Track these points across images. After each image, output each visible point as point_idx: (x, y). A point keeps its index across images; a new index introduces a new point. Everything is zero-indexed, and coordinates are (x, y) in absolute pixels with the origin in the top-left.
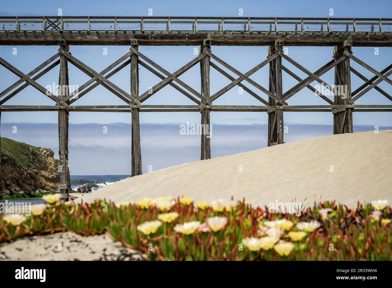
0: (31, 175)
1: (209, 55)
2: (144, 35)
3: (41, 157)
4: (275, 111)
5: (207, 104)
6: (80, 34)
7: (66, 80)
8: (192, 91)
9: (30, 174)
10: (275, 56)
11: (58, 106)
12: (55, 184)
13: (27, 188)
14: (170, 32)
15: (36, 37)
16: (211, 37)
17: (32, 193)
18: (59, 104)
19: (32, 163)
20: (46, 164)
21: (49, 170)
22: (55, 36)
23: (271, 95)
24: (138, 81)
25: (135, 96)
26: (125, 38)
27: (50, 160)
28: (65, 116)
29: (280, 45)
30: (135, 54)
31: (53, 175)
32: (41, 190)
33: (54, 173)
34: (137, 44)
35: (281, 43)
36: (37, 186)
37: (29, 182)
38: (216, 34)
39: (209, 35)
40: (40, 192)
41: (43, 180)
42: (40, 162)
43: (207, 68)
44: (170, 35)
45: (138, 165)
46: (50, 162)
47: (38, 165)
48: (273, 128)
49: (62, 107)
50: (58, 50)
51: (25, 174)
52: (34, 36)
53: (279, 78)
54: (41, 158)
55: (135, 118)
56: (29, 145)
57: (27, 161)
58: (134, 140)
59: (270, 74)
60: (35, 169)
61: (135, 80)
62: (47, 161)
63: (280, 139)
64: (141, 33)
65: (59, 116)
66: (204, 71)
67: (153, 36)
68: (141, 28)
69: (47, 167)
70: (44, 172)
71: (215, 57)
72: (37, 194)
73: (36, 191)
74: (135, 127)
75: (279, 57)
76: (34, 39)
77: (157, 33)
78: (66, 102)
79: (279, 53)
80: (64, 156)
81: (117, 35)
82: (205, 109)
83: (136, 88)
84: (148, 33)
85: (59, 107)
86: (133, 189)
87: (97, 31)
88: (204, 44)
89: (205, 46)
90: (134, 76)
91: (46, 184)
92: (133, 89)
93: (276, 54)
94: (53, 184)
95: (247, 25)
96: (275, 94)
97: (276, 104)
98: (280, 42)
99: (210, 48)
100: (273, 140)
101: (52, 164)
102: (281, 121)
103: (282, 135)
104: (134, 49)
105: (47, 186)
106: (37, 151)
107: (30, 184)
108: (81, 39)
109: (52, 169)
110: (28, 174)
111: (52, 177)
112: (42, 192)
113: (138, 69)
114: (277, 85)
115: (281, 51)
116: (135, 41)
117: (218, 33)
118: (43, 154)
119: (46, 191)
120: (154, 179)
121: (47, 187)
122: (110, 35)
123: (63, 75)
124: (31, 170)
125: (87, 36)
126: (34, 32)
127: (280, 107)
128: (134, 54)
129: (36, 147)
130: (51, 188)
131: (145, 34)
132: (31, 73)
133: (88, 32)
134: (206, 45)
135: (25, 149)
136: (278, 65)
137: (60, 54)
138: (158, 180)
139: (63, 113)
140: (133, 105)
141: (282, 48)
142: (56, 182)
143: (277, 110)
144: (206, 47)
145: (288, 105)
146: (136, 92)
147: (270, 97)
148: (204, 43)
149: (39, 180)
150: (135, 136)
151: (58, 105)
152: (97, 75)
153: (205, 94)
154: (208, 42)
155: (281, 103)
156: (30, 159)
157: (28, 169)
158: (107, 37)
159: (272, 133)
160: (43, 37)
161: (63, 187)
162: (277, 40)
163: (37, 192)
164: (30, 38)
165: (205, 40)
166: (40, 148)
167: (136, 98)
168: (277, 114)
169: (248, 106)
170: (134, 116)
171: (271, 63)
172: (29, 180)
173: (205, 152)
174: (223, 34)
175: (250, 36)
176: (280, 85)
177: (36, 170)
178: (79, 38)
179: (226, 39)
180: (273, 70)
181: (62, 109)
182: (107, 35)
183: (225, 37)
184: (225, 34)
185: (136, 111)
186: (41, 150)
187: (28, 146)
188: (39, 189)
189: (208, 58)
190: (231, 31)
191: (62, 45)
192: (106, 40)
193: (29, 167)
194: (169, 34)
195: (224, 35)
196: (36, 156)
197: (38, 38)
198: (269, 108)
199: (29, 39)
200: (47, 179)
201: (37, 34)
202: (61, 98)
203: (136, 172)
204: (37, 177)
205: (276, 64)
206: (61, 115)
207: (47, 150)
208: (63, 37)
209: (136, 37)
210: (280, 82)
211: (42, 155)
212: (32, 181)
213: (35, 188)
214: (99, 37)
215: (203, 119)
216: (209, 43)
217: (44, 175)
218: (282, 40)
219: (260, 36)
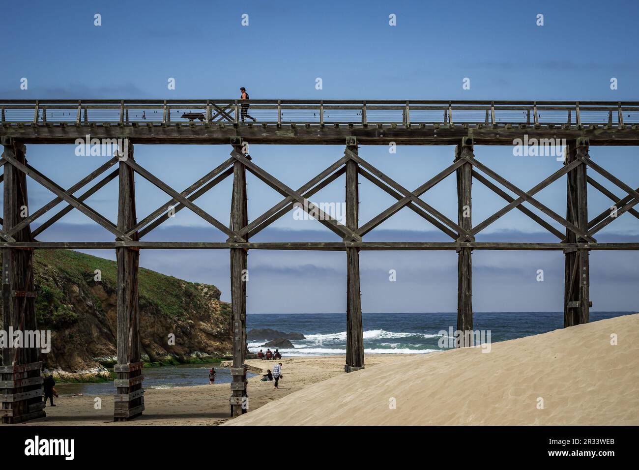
0: (183, 329)
1: (470, 161)
2: (366, 130)
3: (199, 300)
4: (576, 252)
5: (467, 241)
6: (265, 128)
7: (243, 201)
8: (444, 219)
9: (182, 327)
10: (576, 164)
11: (230, 244)
12: (222, 343)
13: (177, 351)
14: (408, 126)
15: (195, 133)
16: (474, 133)
17: (185, 358)
18: (231, 239)
19: (185, 310)
20: (207, 310)
21: (212, 321)
22: (225, 132)
23: (570, 226)
24: (358, 203)
25: (352, 227)
26: (338, 135)
27: (213, 304)
28: (241, 259)
29: (584, 145)
30: (353, 161)
31: (218, 329)
32: (199, 353)
33: (221, 326)
34: (355, 144)
35: (587, 144)
36: (193, 347)
37: (181, 340)
38: (481, 128)
39: (471, 130)
40: (198, 356)
41: (203, 337)
42: (198, 307)
43: (467, 183)
44: (409, 130)
45: (356, 338)
46: (214, 308)
47: (195, 312)
48: (573, 277)
49: (237, 245)
50: (231, 154)
51: (174, 327)
52: (193, 131)
53: (582, 198)
54: (200, 302)
55: (353, 264)
56: (180, 280)
57: (177, 306)
58: (351, 297)
59: (568, 190)
60: (190, 319)
61: (352, 201)
62: (210, 305)
63: (584, 296)
64: (362, 127)
65: (232, 258)
66: (462, 186)
67: (382, 131)
68: (363, 118)
69: (209, 316)
70: (205, 324)
71: (480, 166)
72: (193, 360)
73: (191, 355)
74: (352, 276)
75: (582, 166)
76: (192, 136)
77: (388, 127)
78: (243, 237)
79: (583, 158)
80: (239, 322)
81: (324, 130)
82: (464, 248)
83: (354, 214)
84: (374, 127)
85: (232, 245)
86: (349, 397)
87: (293, 124)
88: (463, 144)
89: (465, 147)
90: (352, 195)
91: (207, 344)
92: (349, 216)
93: (578, 160)
94: (218, 343)
95: (532, 112)
96: (576, 224)
97: (577, 240)
98: (584, 142)
99: (472, 150)
100: (573, 298)
101: (217, 311)
102: (585, 268)
103: (586, 290)
104: (351, 152)
105: (210, 346)
106: (192, 290)
107: (182, 343)
108: (267, 136)
109: (217, 318)
110: (179, 327)
111: (218, 332)
112: (201, 356)
113: (357, 184)
114: (579, 209)
115: (585, 155)
116: (353, 140)
117: (485, 127)
118: (203, 294)
119: (207, 355)
120: (384, 381)
121: (209, 349)
122: (313, 130)
123: (239, 193)
124: (183, 322)
125: (277, 132)
126: (192, 125)
127: (584, 246)
128: (351, 160)
129: (191, 283)
130: (216, 349)
131: (369, 128)
132: (188, 191)
133: (278, 125)
134: (467, 145)
135: (173, 287)
136: (580, 179)
137: (234, 160)
138: (388, 384)
139: (238, 255)
140: (350, 242)
141: (587, 151)
142: (223, 340)
143: (579, 249)
144: (466, 149)
145: (597, 243)
146: (354, 222)
147: (569, 229)
148: (463, 142)
149: (196, 336)
150: (353, 291)
151: (229, 242)
152: (293, 194)
153: (464, 224)
154: (469, 142)
155: (586, 239)
156: (181, 302)
157: (179, 320)
158: (308, 133)
159: (571, 286)
160: (207, 132)
161: (238, 371)
162: (579, 138)
163: (194, 356)
164: (186, 134)
165: (464, 139)
166: (198, 284)
167: (354, 231)
168: (579, 256)
169: (533, 244)
170: (351, 260)
171: (569, 174)
172: (181, 337)
173: (464, 317)
174: (493, 128)
175: (535, 131)
176: (584, 210)
177: (191, 321)
178: (264, 135)
179: (498, 136)
180: (573, 184)
181: (237, 248)
182: (309, 130)
183: (496, 134)
184: (495, 128)
185: (354, 251)
186: (199, 287)
187: (179, 282)
188: (196, 352)
189: (470, 166)
190: (506, 124)
191: (237, 146)
192: (306, 137)
193: (180, 316)
194: (408, 128)
195: (495, 131)
196: (191, 297)
197: (198, 134)
198: (566, 246)
199: (184, 136)
200: (209, 335)
201: (197, 128)
202: (235, 230)
203: (353, 349)
204: (193, 333)
205: (578, 177)
206: (234, 257)
207: (209, 287)
208: (238, 133)
209: (354, 133)
210: (584, 205)
211: (201, 296)
212: (185, 338)
213: (190, 350)
214: (296, 134)
215: (462, 264)
216: (471, 143)
217: (204, 329)
218: (587, 139)
219: (552, 132)
